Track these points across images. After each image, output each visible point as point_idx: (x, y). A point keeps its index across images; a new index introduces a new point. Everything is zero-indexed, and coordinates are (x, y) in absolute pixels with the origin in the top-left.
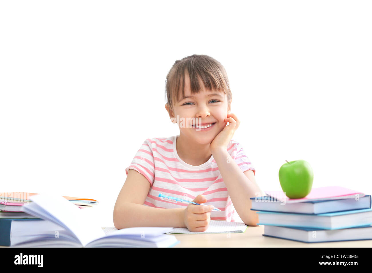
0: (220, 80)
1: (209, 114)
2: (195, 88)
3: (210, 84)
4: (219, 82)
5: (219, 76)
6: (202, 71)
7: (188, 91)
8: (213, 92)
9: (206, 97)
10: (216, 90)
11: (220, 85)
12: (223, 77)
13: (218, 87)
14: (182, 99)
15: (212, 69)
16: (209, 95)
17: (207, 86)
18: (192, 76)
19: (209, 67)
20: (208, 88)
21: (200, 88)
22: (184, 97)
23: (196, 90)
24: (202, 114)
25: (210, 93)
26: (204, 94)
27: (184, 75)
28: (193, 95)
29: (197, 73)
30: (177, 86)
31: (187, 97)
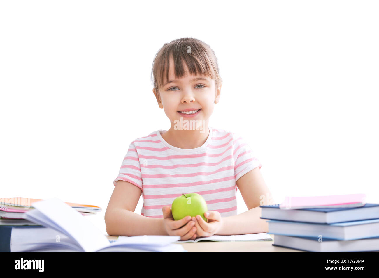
0: (206, 64)
1: (194, 100)
2: (179, 72)
3: (195, 68)
4: (204, 67)
5: (205, 60)
6: (187, 55)
7: (172, 76)
8: (198, 76)
9: (191, 81)
10: (201, 75)
11: (205, 70)
12: (210, 61)
13: (203, 72)
14: (166, 83)
15: (197, 53)
16: (194, 80)
17: (192, 70)
18: (176, 59)
19: (195, 50)
20: (192, 72)
21: (185, 73)
22: (169, 82)
23: (180, 74)
24: (186, 99)
25: (195, 77)
26: (188, 78)
27: (169, 59)
28: (177, 79)
29: (182, 57)
30: (162, 70)
31: (171, 82)
